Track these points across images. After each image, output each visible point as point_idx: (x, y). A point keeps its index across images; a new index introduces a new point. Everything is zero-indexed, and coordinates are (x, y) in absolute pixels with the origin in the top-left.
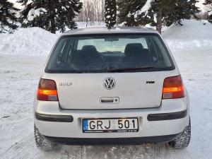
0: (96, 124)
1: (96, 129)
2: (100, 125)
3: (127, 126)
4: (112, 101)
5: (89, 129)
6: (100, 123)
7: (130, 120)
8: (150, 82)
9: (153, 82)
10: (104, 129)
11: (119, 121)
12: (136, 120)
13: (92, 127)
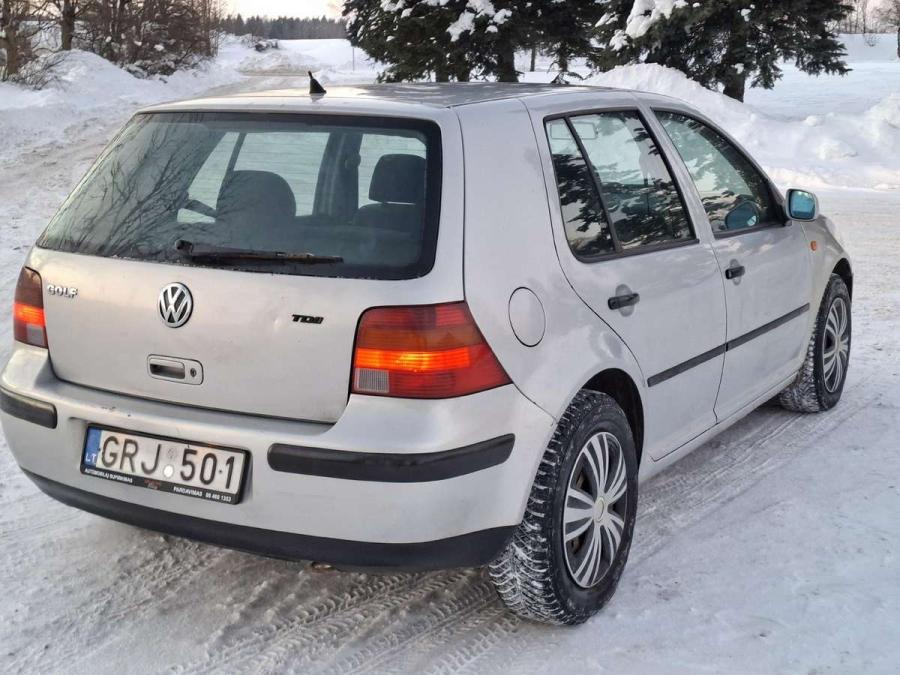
0: (119, 449)
1: (116, 467)
2: (131, 456)
3: (207, 476)
4: (180, 374)
5: (99, 464)
6: (131, 449)
7: (223, 457)
8: (304, 319)
9: (317, 320)
10: (139, 472)
11: (187, 452)
12: (239, 459)
13: (109, 459)
